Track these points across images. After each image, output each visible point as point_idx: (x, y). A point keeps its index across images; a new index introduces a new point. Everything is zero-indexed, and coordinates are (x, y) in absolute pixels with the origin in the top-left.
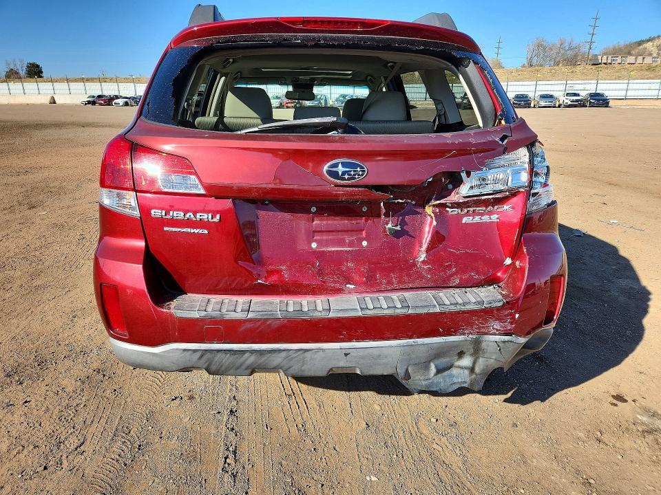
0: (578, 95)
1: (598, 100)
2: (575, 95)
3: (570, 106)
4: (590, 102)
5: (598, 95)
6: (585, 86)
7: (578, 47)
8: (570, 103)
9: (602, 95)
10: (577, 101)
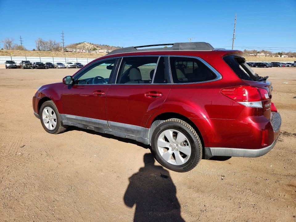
0: (72, 63)
1: (80, 66)
2: (70, 63)
3: (70, 68)
4: (77, 66)
5: (79, 63)
6: (73, 60)
7: (58, 44)
8: (70, 67)
9: (81, 64)
10: (73, 66)
